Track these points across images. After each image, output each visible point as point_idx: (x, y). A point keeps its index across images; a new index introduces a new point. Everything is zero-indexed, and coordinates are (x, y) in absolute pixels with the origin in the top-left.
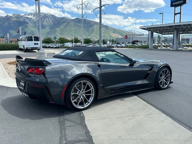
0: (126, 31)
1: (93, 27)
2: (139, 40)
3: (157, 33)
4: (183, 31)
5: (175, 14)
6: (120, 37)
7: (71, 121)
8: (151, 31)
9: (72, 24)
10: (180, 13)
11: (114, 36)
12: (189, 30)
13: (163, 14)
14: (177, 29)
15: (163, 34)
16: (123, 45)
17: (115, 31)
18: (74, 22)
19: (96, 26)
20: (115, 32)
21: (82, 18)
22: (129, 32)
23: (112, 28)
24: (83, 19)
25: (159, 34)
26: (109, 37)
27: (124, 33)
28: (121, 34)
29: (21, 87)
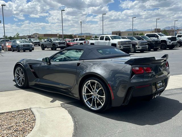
29: (160, 89)
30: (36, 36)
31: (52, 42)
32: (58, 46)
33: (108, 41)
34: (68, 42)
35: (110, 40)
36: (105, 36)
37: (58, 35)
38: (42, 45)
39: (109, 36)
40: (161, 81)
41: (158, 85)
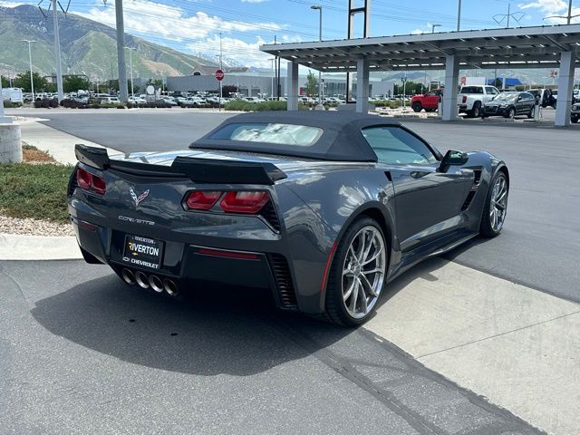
0: (192, 57)
1: (83, 38)
2: (237, 85)
3: (308, 65)
4: (379, 62)
5: (351, 12)
6: (175, 73)
7: (376, 366)
8: (293, 59)
9: (9, 23)
10: (364, 10)
11: (154, 70)
12: (395, 61)
13: (320, 8)
14: (365, 57)
15: (324, 71)
16: (197, 100)
17: (157, 53)
18: (13, 19)
19: (92, 34)
20: (157, 56)
21: (55, 7)
22: (200, 60)
23: (149, 44)
24: (58, 9)
25: (313, 71)
26: (140, 72)
27: (189, 62)
28: (178, 66)
29: (137, 262)
40: (152, 241)
41: (132, 246)
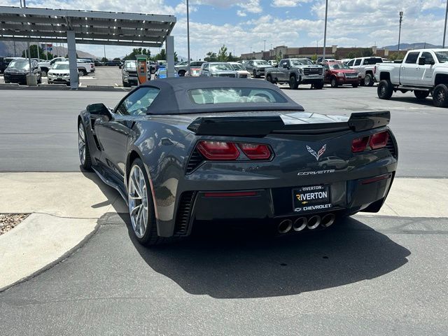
29: (310, 208)
30: (281, 53)
31: (288, 69)
32: (304, 77)
33: (427, 66)
34: (331, 68)
35: (432, 63)
36: (421, 51)
37: (334, 51)
38: (269, 75)
39: (432, 51)
40: (320, 187)
41: (300, 197)
